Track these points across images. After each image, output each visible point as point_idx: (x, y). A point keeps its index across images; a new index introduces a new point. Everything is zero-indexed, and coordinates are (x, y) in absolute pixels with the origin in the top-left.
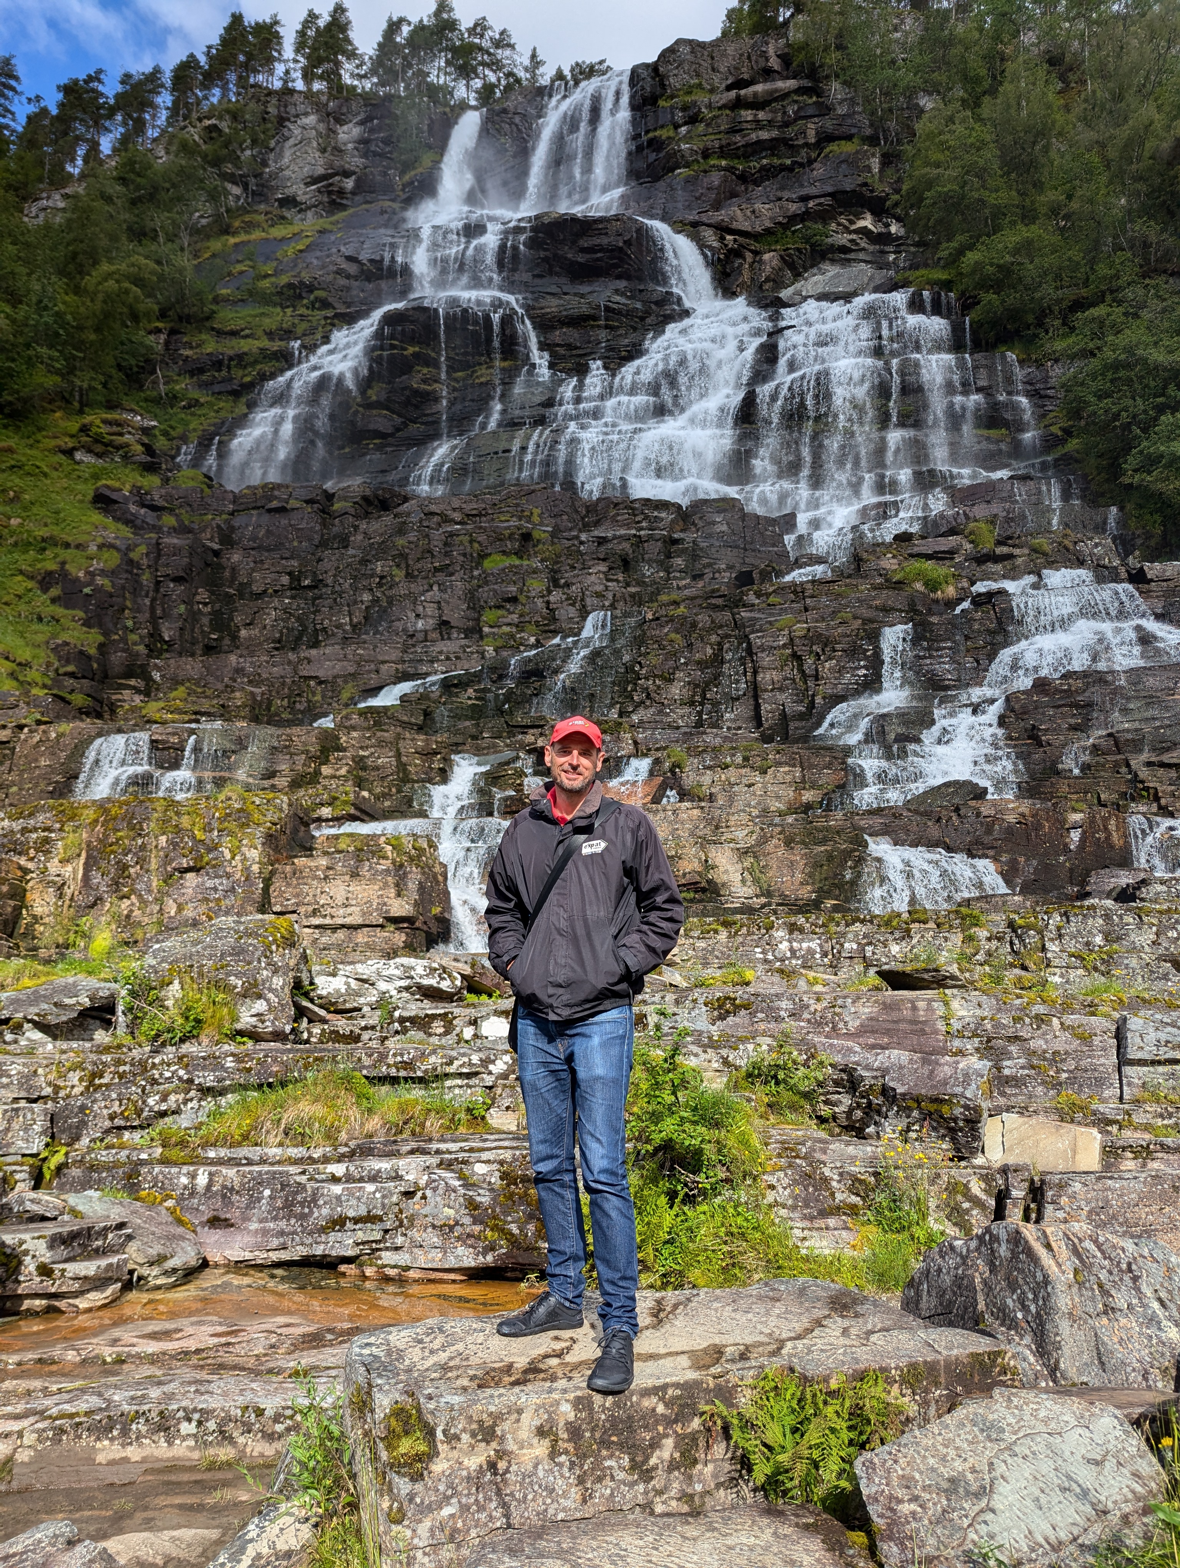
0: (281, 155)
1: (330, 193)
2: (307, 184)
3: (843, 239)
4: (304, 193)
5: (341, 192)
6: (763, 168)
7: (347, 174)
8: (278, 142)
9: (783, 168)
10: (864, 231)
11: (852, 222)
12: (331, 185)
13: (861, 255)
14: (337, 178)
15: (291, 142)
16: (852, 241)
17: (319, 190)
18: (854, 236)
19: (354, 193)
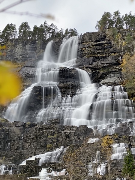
0: (15, 50)
1: (24, 58)
2: (20, 56)
3: (114, 70)
4: (19, 57)
5: (26, 57)
6: (101, 57)
7: (27, 54)
8: (15, 48)
9: (104, 57)
10: (117, 69)
11: (115, 67)
12: (24, 56)
13: (117, 72)
14: (26, 55)
15: (17, 48)
16: (115, 70)
17: (22, 57)
18: (116, 69)
19: (28, 58)
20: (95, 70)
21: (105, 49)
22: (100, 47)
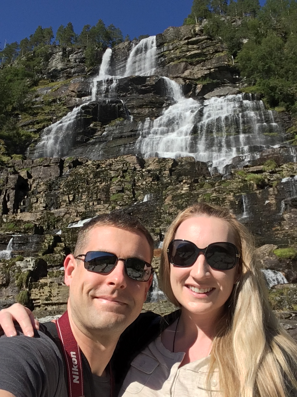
0: (52, 63)
1: (66, 73)
2: (59, 71)
4: (59, 74)
5: (70, 73)
6: (196, 61)
7: (72, 68)
8: (51, 60)
9: (203, 61)
14: (69, 69)
15: (55, 59)
17: (63, 73)
19: (74, 73)
20: (189, 81)
21: (203, 49)
22: (195, 46)
